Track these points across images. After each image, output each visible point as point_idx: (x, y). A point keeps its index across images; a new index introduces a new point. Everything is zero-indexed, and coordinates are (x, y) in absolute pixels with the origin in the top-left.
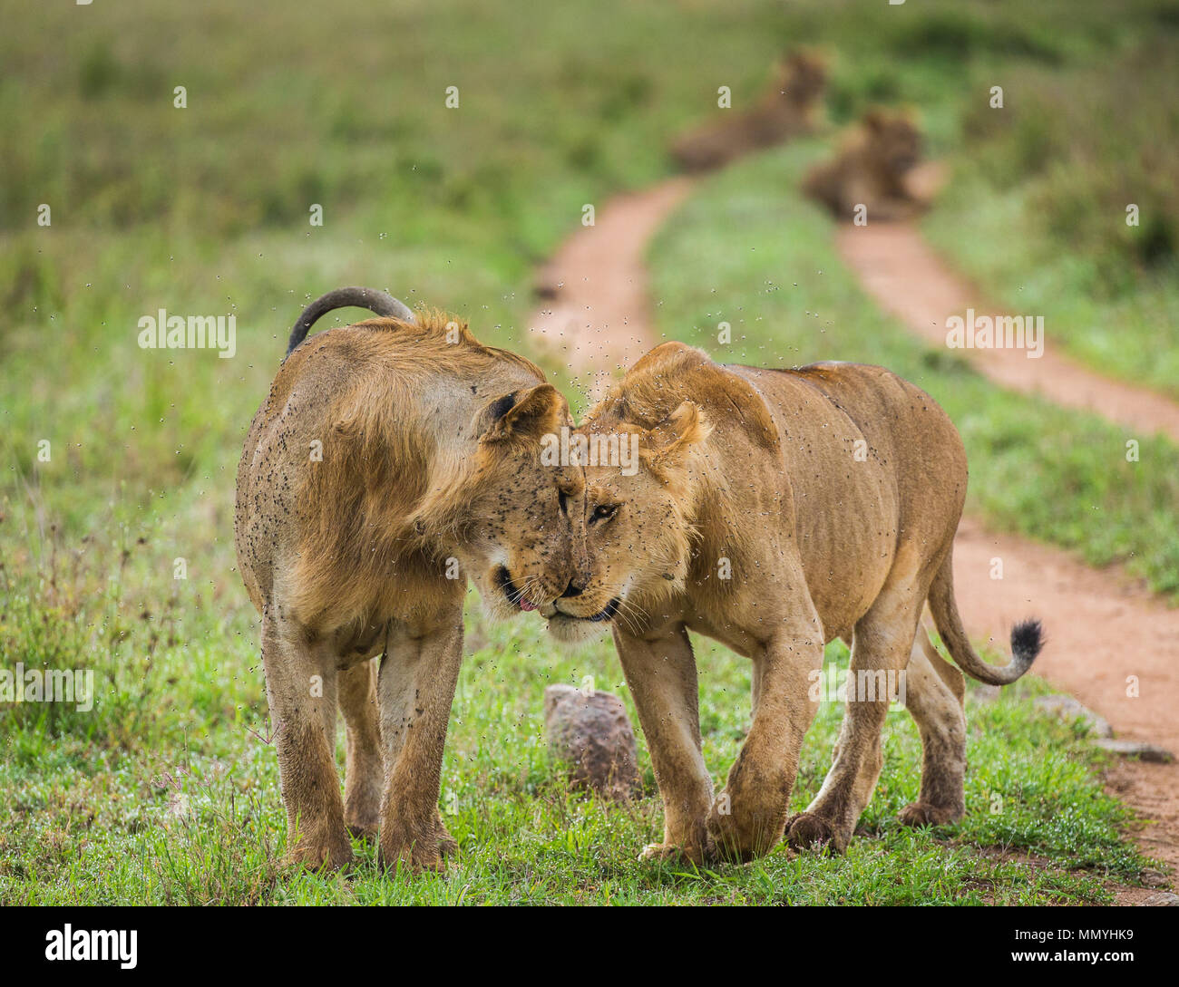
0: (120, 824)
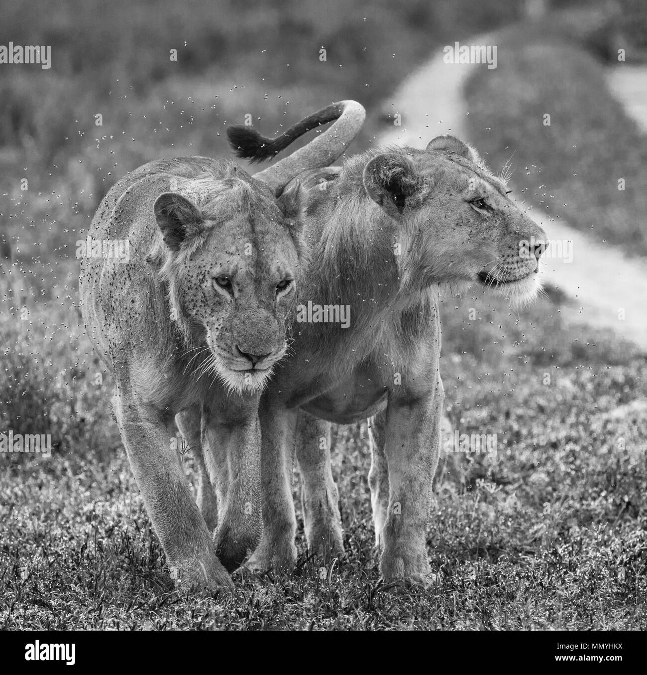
0: (79, 514)
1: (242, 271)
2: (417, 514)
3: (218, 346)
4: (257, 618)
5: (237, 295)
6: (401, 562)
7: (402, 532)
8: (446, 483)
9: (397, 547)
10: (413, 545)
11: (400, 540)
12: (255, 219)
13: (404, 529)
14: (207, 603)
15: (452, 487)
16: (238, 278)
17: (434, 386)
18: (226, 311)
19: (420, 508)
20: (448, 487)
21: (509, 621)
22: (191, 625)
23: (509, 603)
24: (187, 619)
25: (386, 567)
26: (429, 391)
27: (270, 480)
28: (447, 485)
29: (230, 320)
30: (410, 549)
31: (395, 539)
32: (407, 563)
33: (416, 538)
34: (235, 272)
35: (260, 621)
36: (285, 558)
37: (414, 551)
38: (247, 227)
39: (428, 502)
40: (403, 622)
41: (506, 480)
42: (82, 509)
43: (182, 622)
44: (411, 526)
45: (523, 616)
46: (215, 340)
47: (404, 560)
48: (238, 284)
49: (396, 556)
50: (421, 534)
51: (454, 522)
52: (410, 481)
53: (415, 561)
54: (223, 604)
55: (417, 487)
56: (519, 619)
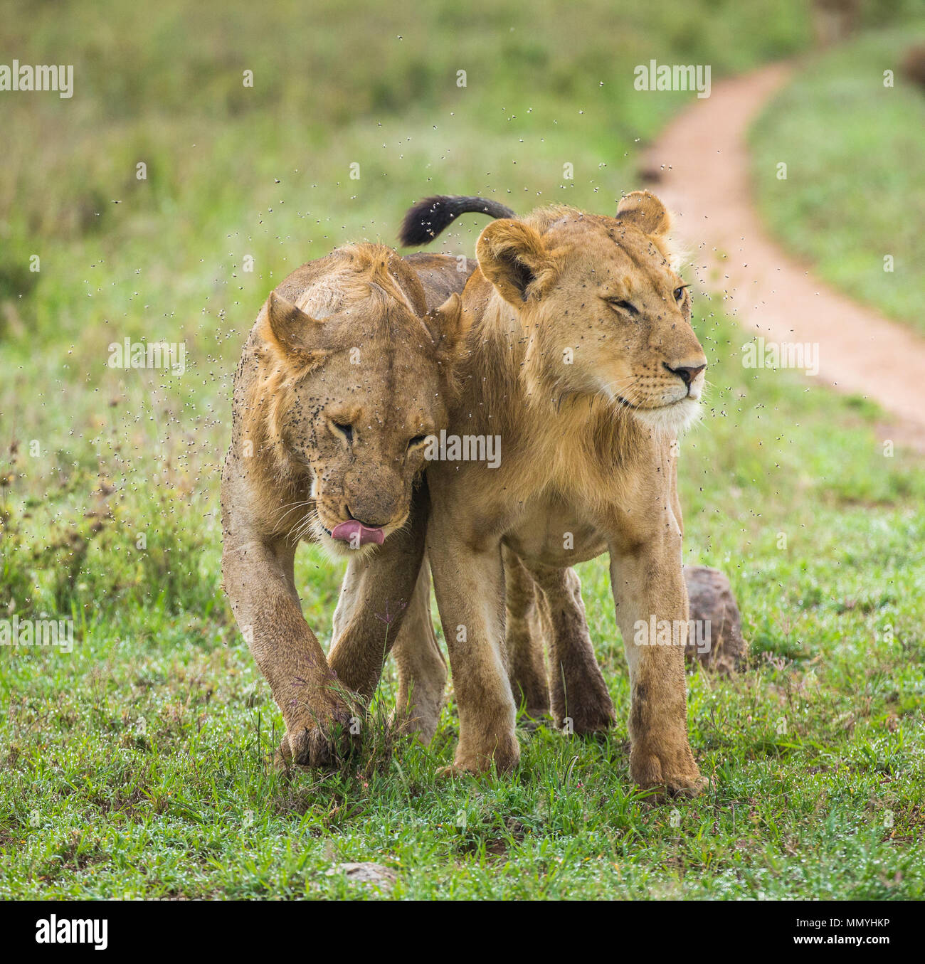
0: (237, 698)
1: (366, 417)
2: (669, 696)
3: (324, 503)
4: (471, 836)
5: (356, 443)
6: (656, 761)
7: (652, 721)
8: (723, 657)
9: (648, 742)
10: (671, 739)
11: (652, 733)
12: (396, 350)
13: (654, 718)
14: (406, 815)
15: (730, 662)
16: (360, 425)
17: (662, 530)
18: (340, 459)
19: (671, 688)
20: (725, 663)
21: (806, 840)
22: (385, 845)
23: (806, 817)
24: (379, 836)
25: (637, 771)
26: (654, 535)
27: (470, 649)
28: (723, 661)
29: (343, 472)
30: (667, 744)
31: (644, 733)
32: (664, 762)
33: (673, 728)
34: (357, 418)
35: (477, 839)
36: (504, 753)
37: (671, 745)
38: (381, 360)
39: (680, 680)
40: (665, 841)
41: (801, 654)
42: (241, 690)
43: (373, 840)
44: (663, 712)
45: (824, 834)
46: (321, 493)
47: (660, 759)
48: (359, 432)
49: (650, 754)
50: (679, 723)
51: (732, 709)
52: (652, 653)
53: (674, 758)
54: (427, 817)
55: (662, 661)
56: (819, 837)
